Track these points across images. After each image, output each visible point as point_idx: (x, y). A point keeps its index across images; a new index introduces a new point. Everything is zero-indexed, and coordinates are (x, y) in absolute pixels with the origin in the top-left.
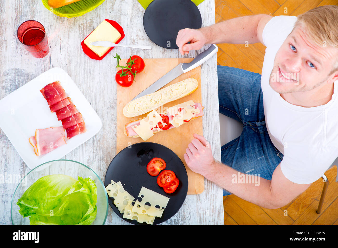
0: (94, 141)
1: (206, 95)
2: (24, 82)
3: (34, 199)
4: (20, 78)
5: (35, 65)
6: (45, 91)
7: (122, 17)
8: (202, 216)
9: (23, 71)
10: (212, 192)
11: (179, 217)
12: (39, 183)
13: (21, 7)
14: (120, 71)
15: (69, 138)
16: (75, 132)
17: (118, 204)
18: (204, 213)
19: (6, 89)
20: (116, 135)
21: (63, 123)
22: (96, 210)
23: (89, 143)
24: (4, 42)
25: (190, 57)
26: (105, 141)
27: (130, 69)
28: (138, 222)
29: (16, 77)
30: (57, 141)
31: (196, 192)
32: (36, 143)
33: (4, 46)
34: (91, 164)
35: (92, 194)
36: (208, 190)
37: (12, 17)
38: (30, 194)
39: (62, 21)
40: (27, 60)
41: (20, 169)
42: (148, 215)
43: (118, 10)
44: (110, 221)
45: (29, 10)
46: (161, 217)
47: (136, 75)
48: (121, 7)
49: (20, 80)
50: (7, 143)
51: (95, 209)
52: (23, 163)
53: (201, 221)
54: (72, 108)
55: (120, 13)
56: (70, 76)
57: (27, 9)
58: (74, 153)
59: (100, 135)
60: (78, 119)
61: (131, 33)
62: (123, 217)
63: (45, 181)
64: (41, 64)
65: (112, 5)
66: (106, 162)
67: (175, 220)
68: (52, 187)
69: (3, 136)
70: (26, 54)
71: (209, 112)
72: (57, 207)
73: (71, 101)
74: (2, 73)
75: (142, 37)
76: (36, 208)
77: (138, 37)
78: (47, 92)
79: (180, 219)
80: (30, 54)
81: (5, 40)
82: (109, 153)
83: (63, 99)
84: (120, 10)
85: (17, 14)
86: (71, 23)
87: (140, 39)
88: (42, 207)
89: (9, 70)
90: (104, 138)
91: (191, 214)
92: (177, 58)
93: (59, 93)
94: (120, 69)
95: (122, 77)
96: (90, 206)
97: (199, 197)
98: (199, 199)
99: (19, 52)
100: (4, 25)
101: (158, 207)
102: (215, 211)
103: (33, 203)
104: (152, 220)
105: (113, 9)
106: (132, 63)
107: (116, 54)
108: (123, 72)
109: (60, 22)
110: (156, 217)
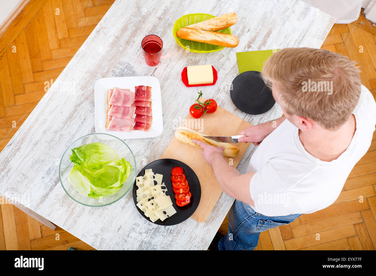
0: (150, 142)
1: (247, 157)
2: (129, 75)
3: (84, 153)
4: (127, 71)
5: (143, 68)
6: (138, 89)
7: (221, 70)
8: (192, 239)
9: (133, 68)
10: (209, 226)
11: (175, 230)
12: (95, 145)
13: (158, 26)
14: (196, 104)
15: (134, 129)
16: (141, 128)
17: (139, 193)
18: (195, 238)
19: (115, 73)
20: (167, 146)
21: (136, 117)
22: (121, 188)
23: (146, 141)
24: (133, 43)
25: (252, 124)
26: (157, 146)
27: (204, 106)
28: (145, 214)
29: (126, 69)
30: (125, 126)
31: (198, 219)
32: (110, 120)
33: (131, 45)
34: (138, 156)
35: (125, 175)
36: (207, 224)
37: (148, 29)
38: (84, 148)
39: (179, 50)
40: (139, 62)
41: (89, 131)
42: (154, 214)
43: (221, 64)
44: (126, 202)
45: (162, 31)
46: (162, 221)
47: (206, 113)
48: (225, 63)
49: (127, 73)
50: (93, 109)
51: (120, 186)
52: (94, 128)
53: (189, 242)
54: (149, 110)
55: (222, 66)
56: (162, 89)
57: (161, 30)
58: (131, 142)
59: (157, 140)
60: (148, 121)
61: (221, 84)
62: (137, 205)
63: (99, 146)
64: (147, 70)
65: (219, 58)
66: (149, 161)
67: (172, 230)
68: (101, 153)
69: (93, 102)
70: (142, 58)
71: (242, 170)
72: (96, 169)
73: (151, 105)
74: (118, 61)
75: (227, 91)
76: (82, 160)
77: (224, 89)
78: (139, 91)
79: (176, 231)
80: (144, 59)
81: (134, 42)
82: (155, 156)
83: (147, 101)
84: (223, 65)
85: (152, 30)
86: (184, 54)
87: (225, 91)
88: (87, 162)
89: (124, 62)
90: (158, 143)
91: (186, 233)
92: (242, 119)
93: (147, 95)
94: (198, 103)
95: (195, 109)
96: (118, 181)
97: (198, 225)
98: (197, 226)
99: (138, 54)
100: (139, 32)
101: (165, 213)
102: (203, 241)
103: (83, 155)
104: (155, 219)
105: (218, 61)
106: (208, 104)
107: (201, 91)
108: (198, 105)
109: (177, 50)
110: (159, 219)
